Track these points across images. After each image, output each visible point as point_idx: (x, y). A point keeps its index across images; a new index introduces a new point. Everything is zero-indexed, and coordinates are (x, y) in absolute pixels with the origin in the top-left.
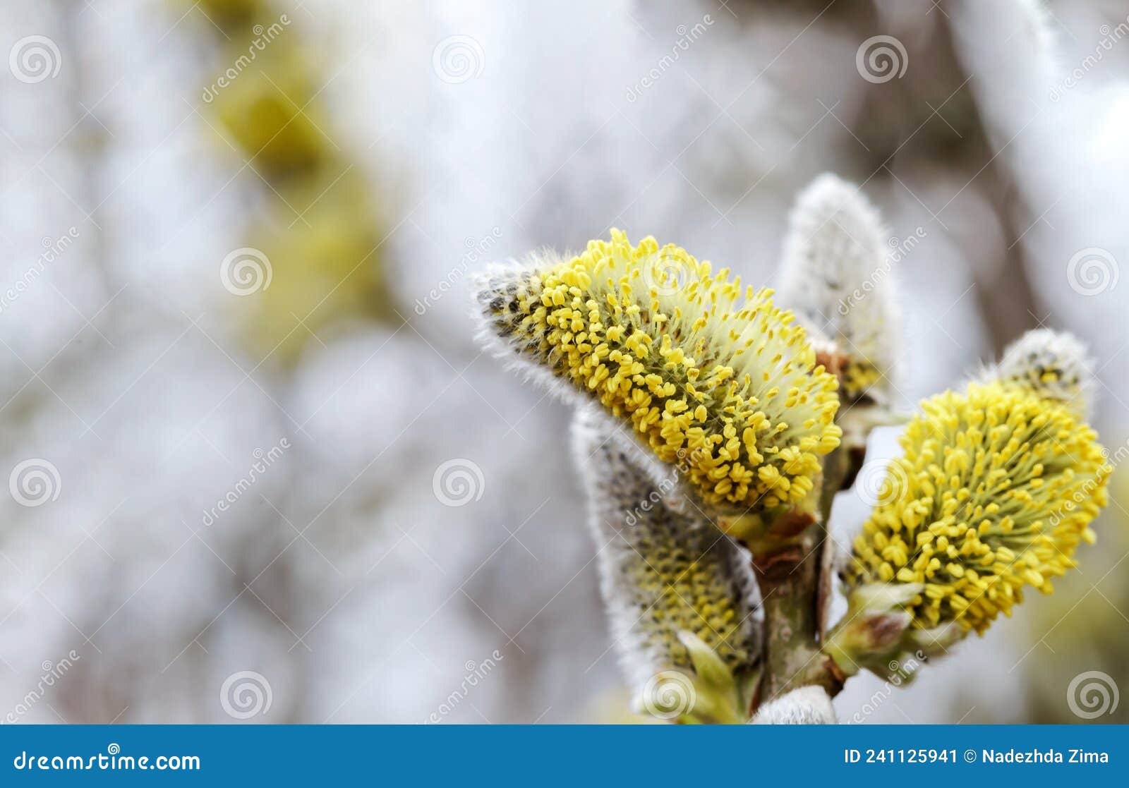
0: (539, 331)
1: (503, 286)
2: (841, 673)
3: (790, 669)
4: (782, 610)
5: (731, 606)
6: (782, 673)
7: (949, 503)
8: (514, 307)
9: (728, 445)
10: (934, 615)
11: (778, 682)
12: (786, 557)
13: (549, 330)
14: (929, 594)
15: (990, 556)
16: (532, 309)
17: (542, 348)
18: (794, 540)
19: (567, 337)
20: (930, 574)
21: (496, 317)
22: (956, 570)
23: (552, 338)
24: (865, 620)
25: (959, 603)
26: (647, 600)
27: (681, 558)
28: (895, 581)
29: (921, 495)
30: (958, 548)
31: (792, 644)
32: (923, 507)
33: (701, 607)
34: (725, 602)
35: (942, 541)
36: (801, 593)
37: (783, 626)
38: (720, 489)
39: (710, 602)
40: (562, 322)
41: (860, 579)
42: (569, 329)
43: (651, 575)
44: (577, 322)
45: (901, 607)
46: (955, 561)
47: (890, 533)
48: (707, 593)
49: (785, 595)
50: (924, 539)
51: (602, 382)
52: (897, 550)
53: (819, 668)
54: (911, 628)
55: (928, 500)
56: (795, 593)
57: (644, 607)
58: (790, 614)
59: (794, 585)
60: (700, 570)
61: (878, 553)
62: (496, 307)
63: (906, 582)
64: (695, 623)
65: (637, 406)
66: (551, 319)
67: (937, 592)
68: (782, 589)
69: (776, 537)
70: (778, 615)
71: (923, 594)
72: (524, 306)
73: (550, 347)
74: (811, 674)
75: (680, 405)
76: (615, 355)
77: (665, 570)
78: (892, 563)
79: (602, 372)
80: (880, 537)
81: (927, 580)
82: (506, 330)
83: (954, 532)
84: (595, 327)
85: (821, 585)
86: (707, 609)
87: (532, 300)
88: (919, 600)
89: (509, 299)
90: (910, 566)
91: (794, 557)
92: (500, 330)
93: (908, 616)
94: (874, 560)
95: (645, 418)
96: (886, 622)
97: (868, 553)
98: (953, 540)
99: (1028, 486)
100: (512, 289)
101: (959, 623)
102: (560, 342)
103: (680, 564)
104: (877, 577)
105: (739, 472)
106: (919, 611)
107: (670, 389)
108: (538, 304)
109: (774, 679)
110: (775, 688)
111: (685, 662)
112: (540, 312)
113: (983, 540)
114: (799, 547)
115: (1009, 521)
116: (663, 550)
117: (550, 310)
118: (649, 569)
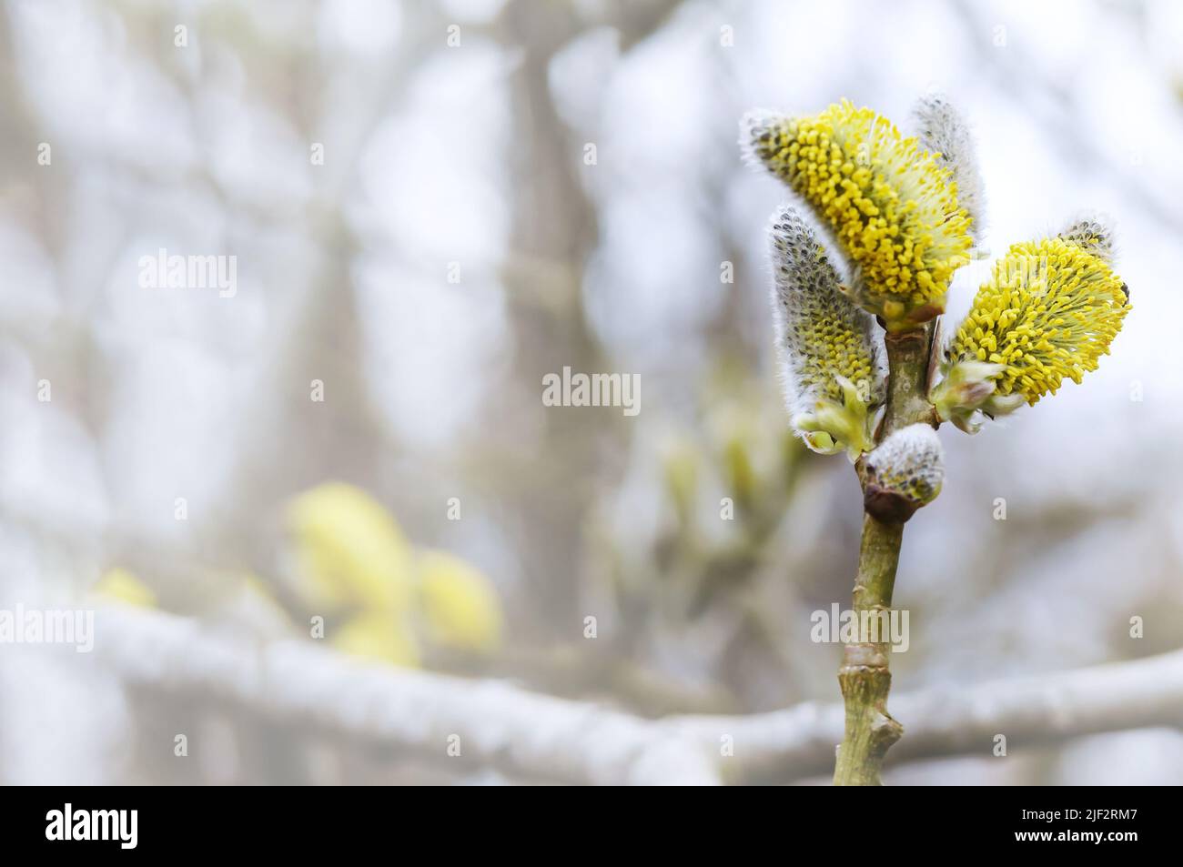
0: (792, 159)
1: (772, 125)
2: (939, 418)
3: (908, 411)
4: (906, 371)
5: (869, 364)
6: (902, 413)
7: (1032, 314)
8: (778, 140)
9: (906, 253)
10: (1008, 387)
11: (898, 418)
12: (914, 335)
13: (800, 158)
14: (1009, 372)
15: (1055, 352)
16: (790, 144)
17: (792, 171)
18: (920, 324)
19: (813, 166)
20: (1013, 359)
21: (763, 145)
22: (1030, 358)
23: (802, 165)
24: (966, 384)
25: (1027, 382)
26: (814, 351)
27: (840, 326)
28: (987, 360)
29: (1011, 306)
30: (1034, 344)
31: (910, 394)
32: (1013, 313)
33: (851, 362)
34: (866, 360)
35: (1025, 338)
36: (919, 360)
37: (905, 381)
38: (890, 282)
39: (857, 359)
40: (812, 156)
41: (962, 357)
42: (815, 161)
43: (819, 335)
44: (822, 157)
45: (990, 379)
46: (1030, 353)
47: (985, 328)
48: (856, 353)
49: (909, 361)
50: (1012, 336)
51: (831, 199)
52: (990, 340)
53: (927, 413)
54: (993, 394)
55: (1017, 310)
56: (916, 361)
57: (811, 356)
58: (911, 375)
59: (916, 355)
60: (852, 336)
61: (977, 341)
62: (765, 138)
63: (996, 363)
64: (846, 371)
65: (850, 219)
66: (803, 152)
67: (1014, 372)
68: (907, 357)
69: (911, 321)
70: (902, 374)
71: (1005, 373)
72: (784, 141)
73: (797, 171)
74: (922, 415)
75: (882, 222)
76: (845, 183)
77: (829, 333)
78: (986, 349)
79: (832, 193)
80: (979, 330)
81: (1008, 364)
82: (767, 155)
83: (1032, 333)
84: (836, 162)
85: (932, 357)
86: (855, 363)
87: (790, 137)
88: (1001, 376)
89: (774, 135)
90: (998, 352)
91: (919, 336)
92: (763, 154)
93: (993, 386)
94: (973, 345)
95: (854, 227)
96: (979, 388)
97: (969, 340)
98: (1031, 339)
99: (1082, 310)
100: (777, 129)
101: (1024, 396)
102: (807, 169)
103: (840, 331)
104: (974, 357)
105: (906, 273)
106: (999, 383)
107: (875, 211)
108: (795, 141)
109: (895, 415)
110: (896, 422)
111: (839, 397)
112: (795, 146)
113: (1050, 341)
114: (923, 330)
115: (1069, 331)
116: (828, 319)
117: (802, 146)
118: (819, 331)
